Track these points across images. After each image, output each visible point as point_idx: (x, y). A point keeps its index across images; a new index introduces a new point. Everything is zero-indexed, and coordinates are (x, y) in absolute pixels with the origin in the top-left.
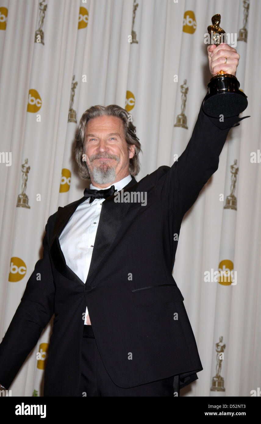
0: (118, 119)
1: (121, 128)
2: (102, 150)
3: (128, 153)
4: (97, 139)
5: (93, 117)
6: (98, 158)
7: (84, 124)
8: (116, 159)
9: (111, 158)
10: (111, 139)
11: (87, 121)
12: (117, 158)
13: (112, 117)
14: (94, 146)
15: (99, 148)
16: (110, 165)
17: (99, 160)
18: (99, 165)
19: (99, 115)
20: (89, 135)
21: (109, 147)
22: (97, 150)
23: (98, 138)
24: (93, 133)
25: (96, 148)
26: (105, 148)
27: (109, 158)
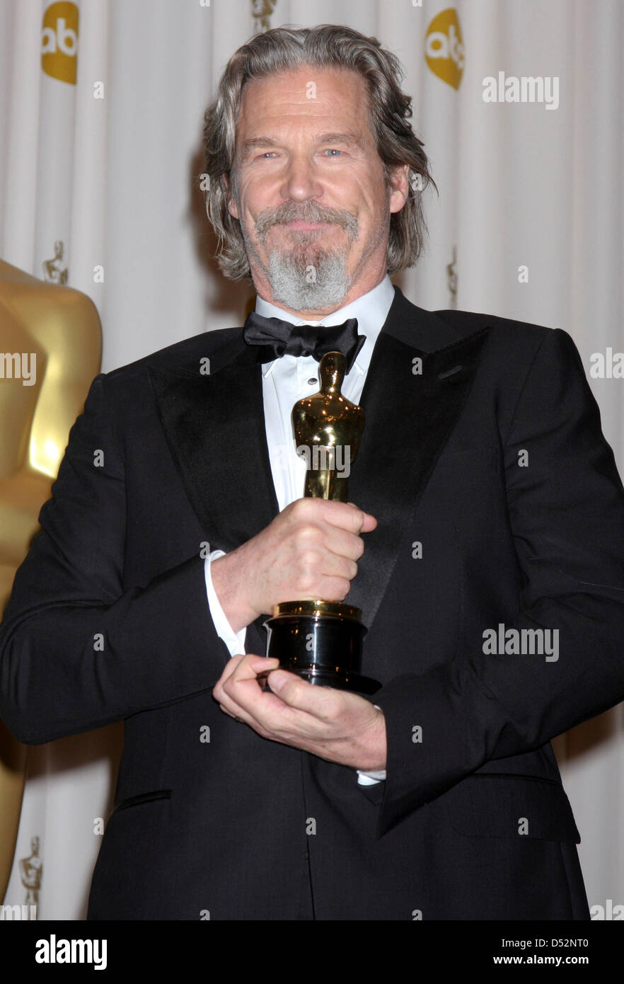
0: (352, 78)
1: (364, 110)
2: (300, 192)
3: (388, 196)
4: (280, 151)
5: (262, 72)
6: (285, 223)
7: (232, 93)
8: (344, 224)
9: (329, 222)
10: (326, 153)
11: (244, 82)
12: (350, 219)
13: (329, 71)
14: (269, 179)
15: (289, 185)
16: (325, 246)
17: (287, 229)
18: (289, 246)
19: (285, 64)
20: (255, 142)
21: (323, 182)
22: (281, 191)
23: (285, 148)
24: (268, 133)
25: (277, 185)
26: (311, 185)
27: (320, 222)
